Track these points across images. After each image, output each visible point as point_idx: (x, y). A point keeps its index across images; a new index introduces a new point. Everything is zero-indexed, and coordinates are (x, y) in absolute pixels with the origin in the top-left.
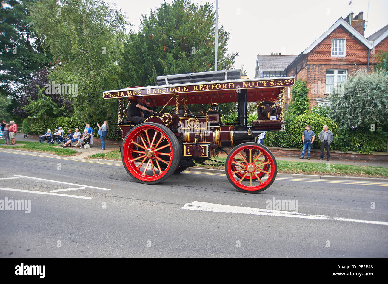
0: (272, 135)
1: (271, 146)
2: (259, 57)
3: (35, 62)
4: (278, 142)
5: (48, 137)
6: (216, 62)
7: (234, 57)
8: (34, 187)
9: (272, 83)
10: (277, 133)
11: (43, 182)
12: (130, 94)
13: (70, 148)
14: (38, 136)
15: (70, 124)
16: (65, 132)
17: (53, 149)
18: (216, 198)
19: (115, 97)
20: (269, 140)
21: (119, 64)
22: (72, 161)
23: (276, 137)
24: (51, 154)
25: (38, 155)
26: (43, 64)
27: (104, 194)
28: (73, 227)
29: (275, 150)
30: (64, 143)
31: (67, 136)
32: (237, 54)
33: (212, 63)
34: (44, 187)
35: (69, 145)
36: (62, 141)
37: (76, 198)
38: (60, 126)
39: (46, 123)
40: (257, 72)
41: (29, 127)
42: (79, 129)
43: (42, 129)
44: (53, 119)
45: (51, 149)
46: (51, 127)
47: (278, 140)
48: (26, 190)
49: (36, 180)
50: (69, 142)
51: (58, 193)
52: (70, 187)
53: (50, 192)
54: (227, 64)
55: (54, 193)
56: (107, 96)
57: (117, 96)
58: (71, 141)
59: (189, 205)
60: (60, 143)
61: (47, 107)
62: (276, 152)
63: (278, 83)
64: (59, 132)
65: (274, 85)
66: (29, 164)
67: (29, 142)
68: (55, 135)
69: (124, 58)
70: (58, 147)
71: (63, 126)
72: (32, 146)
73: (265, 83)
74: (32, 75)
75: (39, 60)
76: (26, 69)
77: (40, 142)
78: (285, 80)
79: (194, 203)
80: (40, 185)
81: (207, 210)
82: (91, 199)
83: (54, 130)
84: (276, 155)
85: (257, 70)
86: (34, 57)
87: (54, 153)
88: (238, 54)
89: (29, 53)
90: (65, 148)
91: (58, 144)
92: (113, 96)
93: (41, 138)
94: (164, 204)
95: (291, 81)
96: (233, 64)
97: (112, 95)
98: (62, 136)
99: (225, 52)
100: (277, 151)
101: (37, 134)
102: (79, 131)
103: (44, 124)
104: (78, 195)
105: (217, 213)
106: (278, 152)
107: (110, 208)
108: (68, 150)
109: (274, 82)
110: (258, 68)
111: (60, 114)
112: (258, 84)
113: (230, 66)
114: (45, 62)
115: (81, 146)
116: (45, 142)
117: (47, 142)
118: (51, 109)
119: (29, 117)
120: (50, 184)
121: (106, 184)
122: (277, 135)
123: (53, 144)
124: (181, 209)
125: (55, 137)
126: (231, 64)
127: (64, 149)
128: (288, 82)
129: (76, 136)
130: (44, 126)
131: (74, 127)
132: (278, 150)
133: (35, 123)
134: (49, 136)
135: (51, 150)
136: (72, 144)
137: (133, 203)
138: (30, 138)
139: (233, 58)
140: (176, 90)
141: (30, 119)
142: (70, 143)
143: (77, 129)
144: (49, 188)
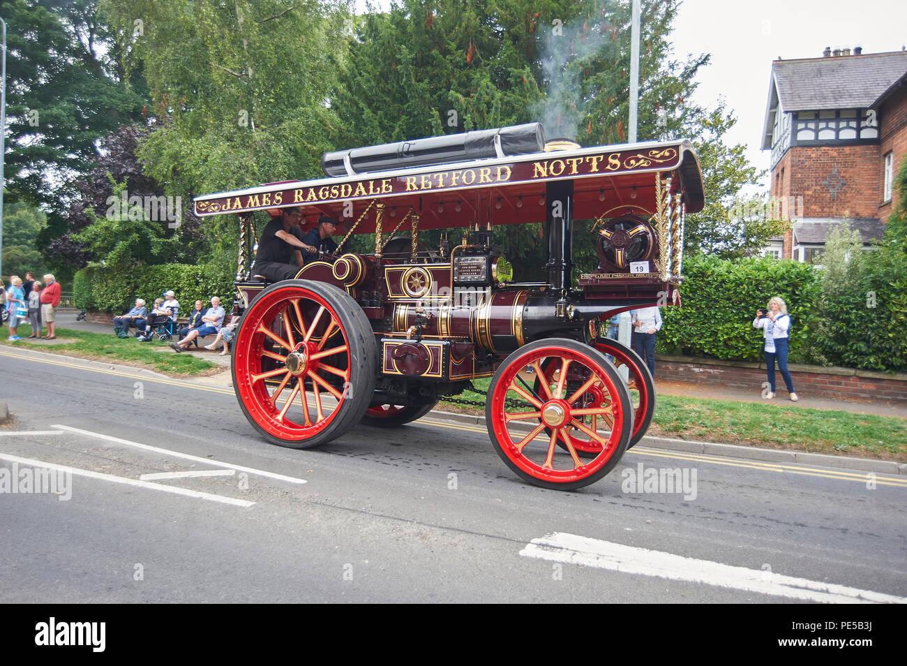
0: (824, 325)
1: (820, 364)
2: (779, 64)
3: (109, 109)
4: (847, 351)
5: (138, 321)
6: (634, 87)
7: (694, 70)
8: (99, 460)
9: (616, 162)
10: (843, 320)
11: (122, 450)
12: (255, 204)
13: (196, 354)
14: (112, 316)
15: (197, 283)
16: (183, 307)
17: (150, 354)
18: (629, 527)
19: (221, 210)
20: (812, 341)
21: (335, 107)
22: (197, 392)
23: (837, 332)
24: (145, 368)
25: (110, 372)
26: (128, 112)
27: (287, 493)
28: (201, 586)
29: (835, 378)
30: (181, 339)
31: (188, 319)
32: (705, 61)
33: (619, 93)
34: (125, 464)
35: (191, 344)
36: (175, 332)
37: (209, 501)
38: (170, 288)
39: (132, 281)
40: (772, 116)
41: (90, 291)
42: (222, 298)
43: (122, 296)
44: (151, 269)
45: (144, 354)
46: (145, 292)
47: (846, 343)
48: (79, 470)
49: (104, 443)
50: (192, 334)
51: (161, 482)
52: (194, 469)
53: (138, 479)
54: (669, 95)
55: (151, 481)
56: (203, 210)
57: (226, 208)
58: (198, 334)
59: (543, 545)
60: (169, 337)
61: (135, 235)
62: (839, 384)
63: (633, 162)
64: (167, 306)
65: (622, 168)
66: (88, 397)
67: (88, 334)
68: (154, 315)
69: (349, 88)
70: (162, 350)
71: (176, 288)
72: (96, 343)
73: (594, 164)
74: (98, 143)
75: (119, 102)
76: (84, 130)
77: (117, 333)
78: (654, 152)
79: (560, 538)
80: (115, 458)
81: (600, 566)
82: (251, 506)
83: (154, 301)
84: (839, 393)
85: (771, 109)
86: (105, 93)
87: (153, 366)
88: (707, 58)
89: (94, 84)
90: (183, 353)
91: (164, 340)
92: (216, 208)
93: (120, 322)
94: (462, 536)
95: (672, 153)
96: (688, 95)
97: (214, 206)
98: (175, 319)
99: (663, 56)
100: (843, 382)
101: (109, 312)
102: (220, 305)
103: (128, 283)
104: (215, 493)
105: (633, 577)
106: (846, 385)
107: (305, 539)
108: (189, 358)
109: (621, 160)
110: (774, 104)
111: (169, 255)
112: (575, 166)
113: (680, 100)
114: (131, 106)
115: (226, 349)
116: (129, 334)
117: (135, 333)
118: (145, 242)
119: (91, 264)
120: (139, 455)
121: (293, 463)
122: (842, 328)
123: (150, 340)
124: (518, 556)
125: (156, 321)
126: (684, 93)
127: (179, 356)
128: (662, 157)
129: (214, 318)
130: (128, 289)
131: (206, 294)
132: (847, 377)
133: (106, 280)
134: (139, 316)
135: (146, 357)
136: (201, 342)
137: (370, 527)
138: (91, 321)
139: (690, 73)
140: (363, 189)
141: (91, 270)
142: (196, 338)
143: (214, 299)
144: (138, 466)
